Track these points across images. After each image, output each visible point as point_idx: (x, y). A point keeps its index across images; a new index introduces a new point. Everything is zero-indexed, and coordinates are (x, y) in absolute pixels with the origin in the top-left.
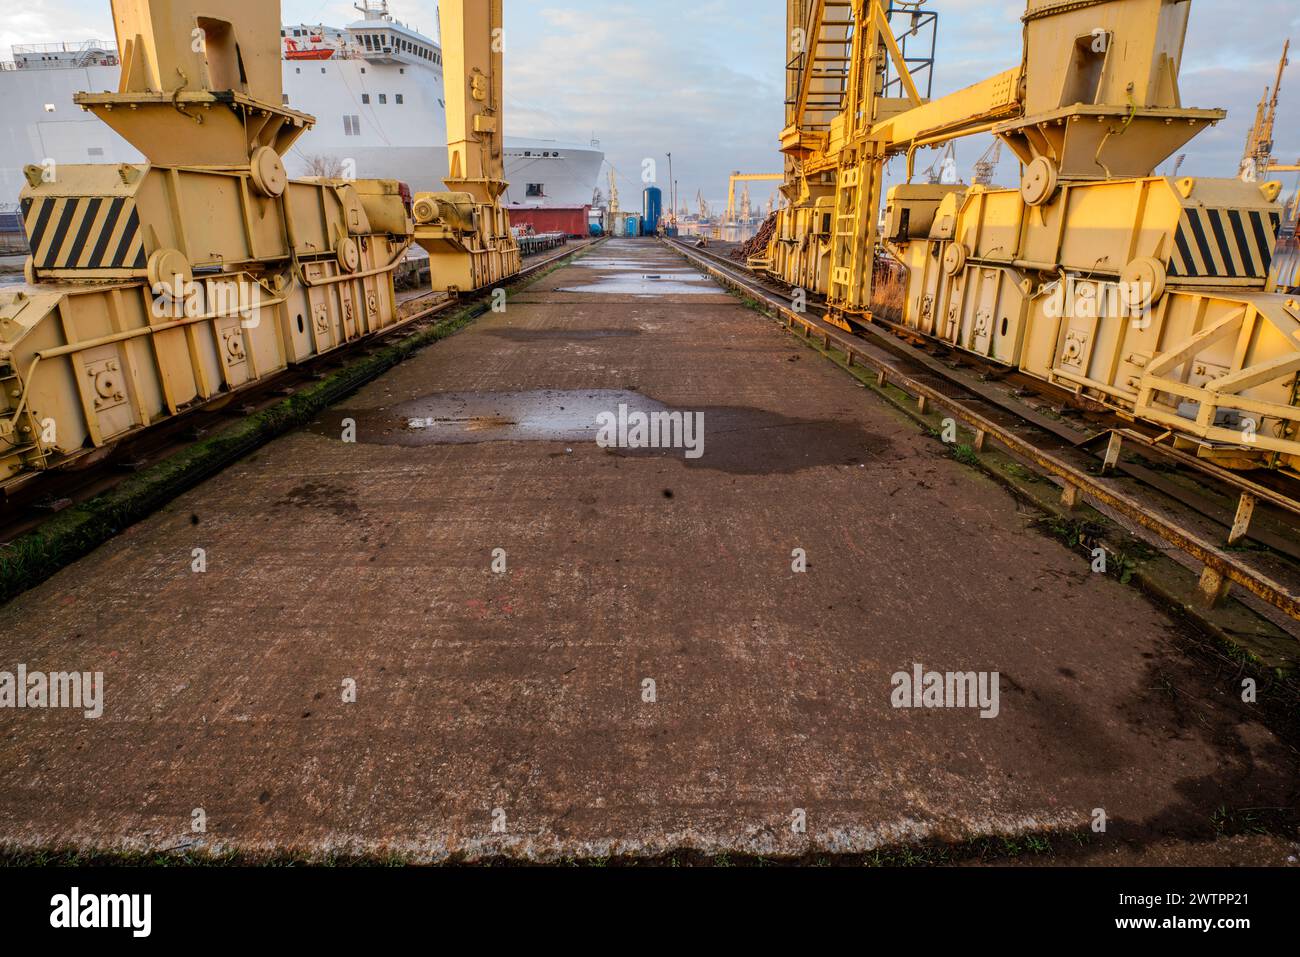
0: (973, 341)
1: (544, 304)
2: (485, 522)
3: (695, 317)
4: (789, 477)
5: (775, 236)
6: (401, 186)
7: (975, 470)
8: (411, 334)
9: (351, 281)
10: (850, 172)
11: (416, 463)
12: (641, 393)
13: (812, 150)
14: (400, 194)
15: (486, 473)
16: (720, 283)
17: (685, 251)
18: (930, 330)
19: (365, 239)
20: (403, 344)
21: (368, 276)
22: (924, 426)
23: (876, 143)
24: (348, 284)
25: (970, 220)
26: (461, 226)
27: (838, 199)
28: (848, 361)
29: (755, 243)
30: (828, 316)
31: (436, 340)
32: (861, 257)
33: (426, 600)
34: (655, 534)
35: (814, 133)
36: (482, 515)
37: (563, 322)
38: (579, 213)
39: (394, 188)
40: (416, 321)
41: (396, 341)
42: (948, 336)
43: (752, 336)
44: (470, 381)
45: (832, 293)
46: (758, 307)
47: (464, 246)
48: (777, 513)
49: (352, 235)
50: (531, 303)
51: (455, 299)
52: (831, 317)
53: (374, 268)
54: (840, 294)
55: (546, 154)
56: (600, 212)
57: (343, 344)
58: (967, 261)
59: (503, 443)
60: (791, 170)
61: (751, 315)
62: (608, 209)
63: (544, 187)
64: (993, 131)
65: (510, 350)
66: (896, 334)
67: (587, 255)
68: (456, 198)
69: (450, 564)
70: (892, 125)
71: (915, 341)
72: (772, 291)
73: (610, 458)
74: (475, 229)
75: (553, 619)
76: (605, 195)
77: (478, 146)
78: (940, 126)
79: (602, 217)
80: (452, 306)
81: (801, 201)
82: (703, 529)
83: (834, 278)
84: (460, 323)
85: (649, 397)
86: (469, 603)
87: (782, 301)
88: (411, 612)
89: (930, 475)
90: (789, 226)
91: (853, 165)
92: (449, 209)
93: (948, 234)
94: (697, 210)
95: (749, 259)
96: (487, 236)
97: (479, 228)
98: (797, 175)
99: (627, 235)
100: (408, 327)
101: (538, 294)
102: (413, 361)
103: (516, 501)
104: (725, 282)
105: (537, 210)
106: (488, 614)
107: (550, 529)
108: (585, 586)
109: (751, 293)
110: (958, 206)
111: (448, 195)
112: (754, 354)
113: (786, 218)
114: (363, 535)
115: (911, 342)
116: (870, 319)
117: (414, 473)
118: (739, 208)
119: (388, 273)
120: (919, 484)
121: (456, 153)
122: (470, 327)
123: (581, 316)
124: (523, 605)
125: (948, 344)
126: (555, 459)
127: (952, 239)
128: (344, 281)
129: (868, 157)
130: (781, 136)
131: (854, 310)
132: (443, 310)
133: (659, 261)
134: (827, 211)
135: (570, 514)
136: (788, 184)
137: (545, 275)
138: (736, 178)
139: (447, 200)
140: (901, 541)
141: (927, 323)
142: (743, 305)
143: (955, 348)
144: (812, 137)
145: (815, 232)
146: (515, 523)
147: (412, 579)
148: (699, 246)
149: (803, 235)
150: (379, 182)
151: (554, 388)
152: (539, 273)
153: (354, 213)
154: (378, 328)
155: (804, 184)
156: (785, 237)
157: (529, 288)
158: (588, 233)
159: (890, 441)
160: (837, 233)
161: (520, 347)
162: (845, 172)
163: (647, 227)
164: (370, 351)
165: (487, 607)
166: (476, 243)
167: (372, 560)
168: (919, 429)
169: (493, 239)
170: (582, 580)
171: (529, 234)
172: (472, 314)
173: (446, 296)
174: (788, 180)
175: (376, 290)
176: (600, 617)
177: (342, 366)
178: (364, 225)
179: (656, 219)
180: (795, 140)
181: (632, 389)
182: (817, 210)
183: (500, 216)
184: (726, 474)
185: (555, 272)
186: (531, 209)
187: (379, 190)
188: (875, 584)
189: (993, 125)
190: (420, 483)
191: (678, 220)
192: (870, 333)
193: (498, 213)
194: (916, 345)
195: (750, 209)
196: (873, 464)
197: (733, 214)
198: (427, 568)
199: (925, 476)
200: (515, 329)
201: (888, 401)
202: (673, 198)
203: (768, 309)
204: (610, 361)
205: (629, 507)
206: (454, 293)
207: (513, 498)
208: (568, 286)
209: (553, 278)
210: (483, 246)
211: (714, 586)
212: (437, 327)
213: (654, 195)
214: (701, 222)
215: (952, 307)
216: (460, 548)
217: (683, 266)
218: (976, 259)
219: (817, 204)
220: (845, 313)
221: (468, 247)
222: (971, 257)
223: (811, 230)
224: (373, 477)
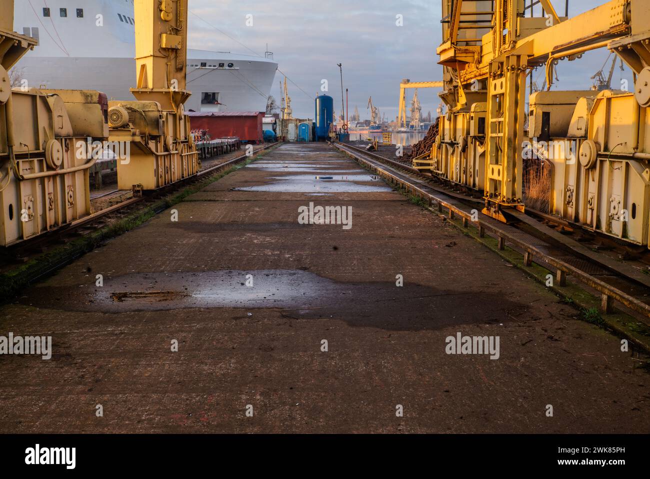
0: (609, 225)
1: (223, 201)
2: (182, 364)
3: (362, 212)
4: (438, 333)
5: (438, 138)
6: (100, 96)
7: (601, 328)
8: (101, 226)
9: (54, 176)
10: (498, 82)
11: (117, 324)
12: (312, 272)
13: (467, 63)
14: (99, 102)
15: (179, 331)
16: (386, 182)
17: (355, 155)
18: (573, 217)
19: (68, 141)
20: (94, 235)
21: (69, 173)
22: (561, 296)
23: (519, 57)
24: (51, 180)
25: (599, 120)
26: (148, 130)
27: (490, 104)
28: (499, 245)
29: (422, 146)
30: (485, 209)
31: (124, 232)
32: (511, 154)
33: (138, 415)
34: (323, 371)
35: (467, 47)
36: (179, 360)
37: (241, 216)
38: (254, 120)
39: (94, 97)
40: (106, 215)
41: (88, 231)
42: (589, 221)
43: (415, 227)
44: (159, 264)
45: (488, 188)
46: (422, 203)
47: (150, 149)
48: (424, 357)
49: (58, 137)
50: (210, 200)
51: (139, 197)
52: (489, 210)
53: (74, 166)
54: (496, 189)
55: (222, 65)
56: (273, 119)
57: (45, 232)
58: (599, 155)
59: (192, 309)
60: (449, 79)
61: (415, 209)
62: (281, 116)
63: (219, 95)
64: (608, 47)
65: (192, 239)
66: (547, 223)
67: (261, 159)
68: (144, 106)
69: (155, 392)
70: (533, 41)
71: (563, 228)
72: (436, 189)
73: (285, 320)
74: (161, 133)
75: (241, 425)
76: (278, 103)
77: (165, 60)
78: (571, 42)
79: (275, 123)
80: (137, 203)
81: (459, 107)
82: (362, 368)
83: (490, 175)
84: (144, 218)
85: (319, 275)
86: (173, 416)
87: (445, 197)
88: (127, 422)
89: (560, 331)
90: (450, 129)
91: (501, 75)
92: (138, 115)
93: (582, 133)
94: (369, 117)
95: (414, 161)
96: (170, 140)
97: (164, 133)
98: (454, 84)
99: (300, 141)
100: (99, 220)
101: (216, 193)
102: (105, 249)
103: (206, 350)
104: (392, 182)
105: (213, 117)
106: (189, 423)
107: (236, 368)
108: (265, 405)
109: (415, 190)
110: (589, 109)
111: (137, 104)
112: (415, 241)
113: (447, 123)
114: (80, 374)
115: (560, 230)
116: (523, 211)
117: (117, 332)
118: (409, 115)
119: (85, 170)
120: (548, 337)
121: (143, 66)
122: (154, 221)
123: (257, 212)
124: (216, 416)
125: (589, 229)
126: (238, 321)
127: (585, 137)
128: (49, 177)
129: (513, 69)
130: (439, 50)
131: (508, 203)
132: (128, 206)
133: (329, 164)
134: (482, 115)
135: (252, 358)
136: (446, 92)
137: (222, 177)
138: (408, 86)
139: (136, 108)
140: (526, 376)
141: (571, 211)
142: (408, 202)
143: (595, 232)
144: (466, 51)
145: (472, 134)
146: (207, 365)
147: (125, 401)
148: (369, 149)
149: (462, 137)
150: (81, 92)
151: (235, 269)
152: (216, 175)
153: (60, 118)
154: (74, 219)
155: (461, 92)
156: (447, 140)
157: (208, 188)
158: (262, 139)
159: (528, 307)
160: (490, 135)
161: (201, 237)
162: (495, 81)
163: (319, 133)
164: (66, 240)
165: (187, 418)
166: (161, 146)
167: (90, 390)
168: (557, 298)
169: (175, 143)
170: (263, 401)
171: (204, 139)
172: (155, 210)
173: (131, 194)
174: (447, 88)
175: (74, 185)
176: (277, 423)
177: (41, 252)
178: (67, 129)
179: (328, 125)
180: (451, 54)
181: (305, 269)
182: (472, 115)
183: (182, 122)
184: (383, 330)
185: (230, 174)
186: (207, 117)
187: (79, 99)
188: (500, 404)
189: (608, 42)
190: (123, 339)
191: (349, 126)
192: (524, 223)
193: (180, 119)
194: (564, 232)
195: (421, 115)
196: (511, 324)
197: (404, 120)
198: (136, 395)
199: (556, 332)
200: (196, 222)
201: (532, 277)
202: (345, 105)
203: (431, 205)
204: (284, 248)
205: (301, 353)
206: (139, 191)
207: (204, 348)
208: (244, 186)
209: (229, 180)
210: (166, 149)
211: (369, 404)
212: (124, 220)
213: (326, 103)
214: (373, 128)
215: (590, 196)
216: (161, 381)
217: (354, 168)
218: (606, 153)
219: (472, 109)
220: (500, 206)
221: (154, 150)
222: (602, 152)
223: (468, 133)
224: (82, 335)
